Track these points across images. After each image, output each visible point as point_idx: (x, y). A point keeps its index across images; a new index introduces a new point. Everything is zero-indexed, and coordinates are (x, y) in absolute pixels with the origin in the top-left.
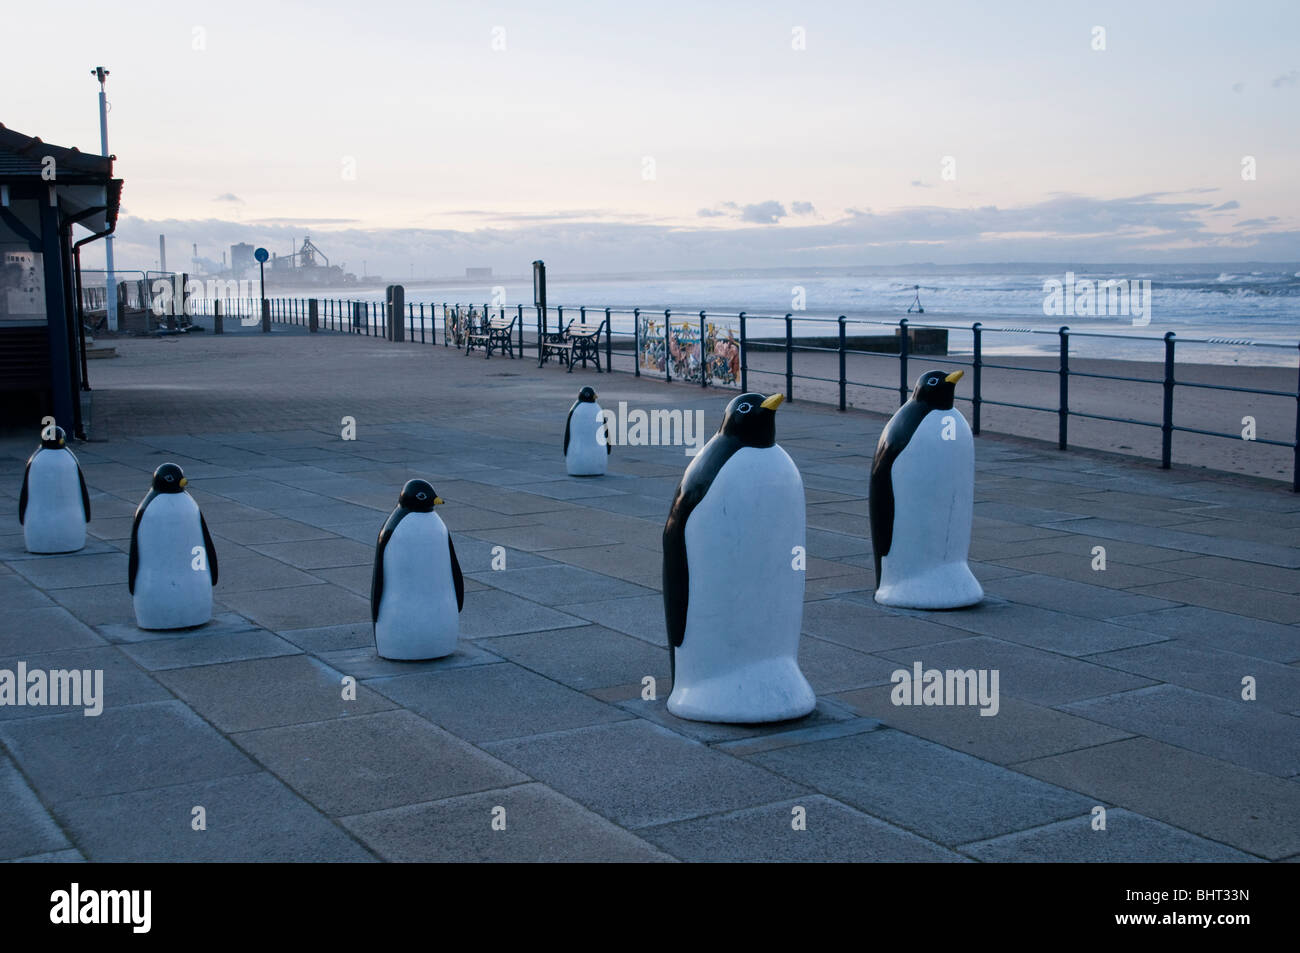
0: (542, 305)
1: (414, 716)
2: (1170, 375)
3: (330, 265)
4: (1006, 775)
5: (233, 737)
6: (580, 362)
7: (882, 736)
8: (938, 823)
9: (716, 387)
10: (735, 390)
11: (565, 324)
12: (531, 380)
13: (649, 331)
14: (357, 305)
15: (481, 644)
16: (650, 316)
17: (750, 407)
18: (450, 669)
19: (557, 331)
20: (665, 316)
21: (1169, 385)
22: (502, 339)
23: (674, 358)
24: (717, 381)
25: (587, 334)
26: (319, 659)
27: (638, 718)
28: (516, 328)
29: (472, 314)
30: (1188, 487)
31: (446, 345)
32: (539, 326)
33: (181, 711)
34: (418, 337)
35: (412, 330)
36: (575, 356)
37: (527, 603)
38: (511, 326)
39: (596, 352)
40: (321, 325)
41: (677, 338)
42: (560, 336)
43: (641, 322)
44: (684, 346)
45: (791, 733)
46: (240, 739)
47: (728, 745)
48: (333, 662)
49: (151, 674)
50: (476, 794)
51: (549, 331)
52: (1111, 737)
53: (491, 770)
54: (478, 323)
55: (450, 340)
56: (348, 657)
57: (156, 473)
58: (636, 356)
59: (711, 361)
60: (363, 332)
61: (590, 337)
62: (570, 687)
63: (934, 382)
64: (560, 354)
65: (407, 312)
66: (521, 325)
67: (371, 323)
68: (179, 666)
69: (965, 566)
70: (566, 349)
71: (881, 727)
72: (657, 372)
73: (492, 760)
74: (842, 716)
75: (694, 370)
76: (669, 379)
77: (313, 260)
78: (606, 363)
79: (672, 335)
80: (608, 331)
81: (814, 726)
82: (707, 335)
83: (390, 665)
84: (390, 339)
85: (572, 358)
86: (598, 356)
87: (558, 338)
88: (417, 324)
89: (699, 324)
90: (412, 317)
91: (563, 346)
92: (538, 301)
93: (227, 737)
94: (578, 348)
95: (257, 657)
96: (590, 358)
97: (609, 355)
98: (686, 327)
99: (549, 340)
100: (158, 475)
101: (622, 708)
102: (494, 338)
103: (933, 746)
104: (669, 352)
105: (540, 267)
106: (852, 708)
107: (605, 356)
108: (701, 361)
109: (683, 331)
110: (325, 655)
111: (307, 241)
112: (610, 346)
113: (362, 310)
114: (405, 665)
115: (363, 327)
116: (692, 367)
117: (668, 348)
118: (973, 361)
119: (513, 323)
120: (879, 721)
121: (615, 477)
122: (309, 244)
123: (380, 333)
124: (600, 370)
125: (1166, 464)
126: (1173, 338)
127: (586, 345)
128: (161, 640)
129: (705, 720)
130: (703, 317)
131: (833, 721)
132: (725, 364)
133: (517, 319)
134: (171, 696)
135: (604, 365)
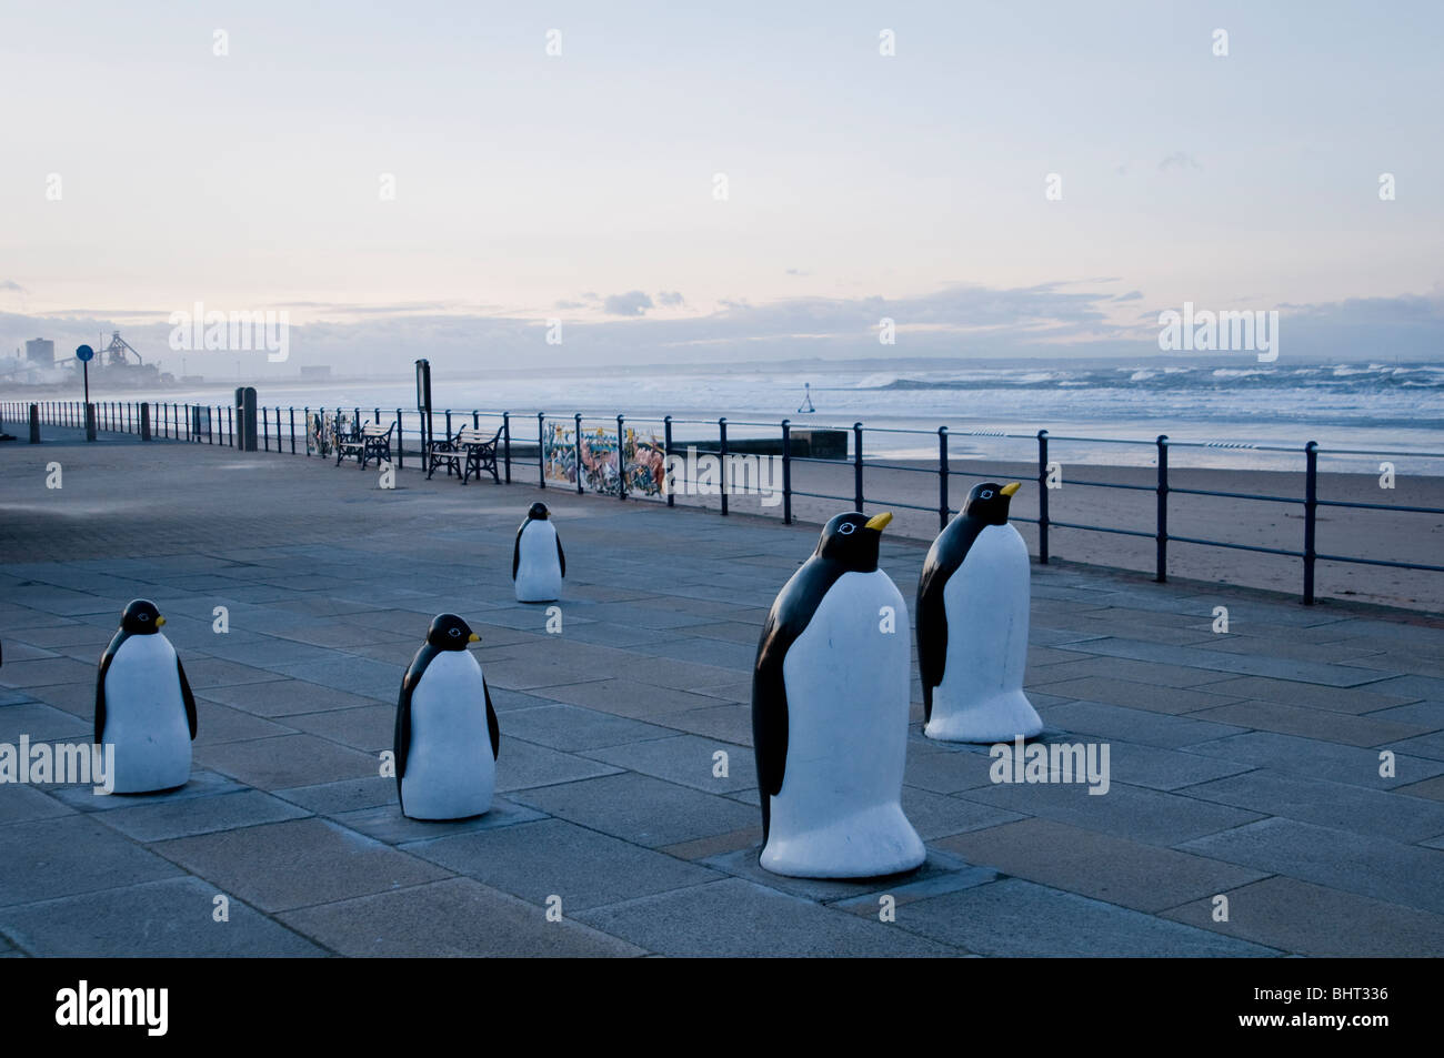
0: (426, 408)
1: (480, 885)
2: (1162, 481)
3: (143, 364)
4: (1160, 924)
5: (280, 917)
6: (474, 473)
7: (1008, 886)
9: (637, 500)
10: (660, 502)
11: (455, 430)
12: (425, 494)
13: (556, 437)
14: (197, 410)
15: (512, 798)
16: (558, 420)
17: (854, 527)
18: (491, 829)
19: (445, 438)
20: (575, 421)
21: (1163, 492)
22: (378, 447)
23: (586, 468)
24: (638, 493)
25: (481, 441)
26: (335, 821)
27: (731, 876)
28: (395, 435)
29: (340, 420)
30: (1194, 602)
31: (309, 454)
32: (423, 432)
33: (203, 889)
34: (273, 446)
35: (266, 437)
36: (470, 466)
37: (541, 749)
38: (389, 433)
39: (494, 461)
40: (153, 434)
41: (589, 445)
42: (449, 442)
43: (546, 428)
44: (598, 453)
45: (909, 886)
46: (288, 918)
47: (845, 903)
48: (355, 825)
49: (146, 846)
51: (435, 438)
52: (1248, 878)
53: (597, 943)
54: (347, 430)
55: (313, 449)
56: (369, 819)
57: (125, 612)
58: (541, 465)
59: (632, 469)
60: (205, 440)
61: (486, 445)
62: (637, 845)
63: (988, 495)
64: (450, 465)
65: (260, 417)
66: (400, 431)
67: (215, 430)
68: (176, 836)
69: (1021, 694)
70: (457, 458)
71: (1001, 877)
72: (566, 483)
73: (592, 932)
74: (954, 866)
75: (611, 480)
76: (581, 491)
77: (124, 358)
78: (504, 473)
79: (584, 442)
80: (507, 438)
81: (928, 878)
82: (625, 441)
83: (422, 827)
84: (241, 448)
85: (467, 469)
86: (495, 465)
87: (446, 446)
88: (272, 431)
89: (617, 429)
90: (266, 423)
91: (453, 455)
92: (422, 404)
93: (272, 917)
94: (473, 457)
95: (263, 822)
96: (486, 468)
97: (508, 464)
98: (600, 432)
99: (437, 448)
100: (128, 614)
101: (708, 866)
102: (371, 447)
104: (580, 461)
105: (424, 367)
106: (959, 856)
107: (504, 465)
108: (618, 470)
109: (597, 438)
110: (340, 817)
111: (116, 336)
112: (509, 452)
113: (203, 414)
114: (441, 827)
115: (205, 434)
116: (608, 477)
117: (579, 456)
118: (939, 468)
119: (391, 430)
120: (996, 870)
121: (569, 603)
122: (120, 339)
123: (226, 441)
124: (498, 481)
125: (1161, 577)
126: (1165, 441)
127: (481, 453)
128: (138, 805)
129: (809, 876)
130: (621, 422)
131: (945, 872)
132: (648, 473)
133: (396, 425)
134: (182, 872)
135: (502, 476)
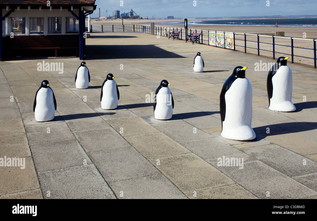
0: (186, 28)
1: (164, 134)
3: (136, 16)
6: (195, 42)
7: (272, 146)
8: (287, 170)
11: (192, 33)
14: (144, 27)
16: (212, 32)
17: (239, 69)
18: (171, 122)
19: (190, 34)
20: (215, 33)
22: (177, 35)
23: (218, 42)
24: (228, 47)
25: (197, 35)
27: (214, 137)
29: (170, 29)
31: (164, 36)
32: (186, 33)
33: (113, 130)
35: (156, 32)
36: (194, 40)
37: (187, 106)
39: (199, 39)
40: (135, 30)
41: (218, 37)
43: (210, 33)
45: (250, 143)
46: (126, 138)
49: (105, 120)
50: (179, 155)
51: (188, 34)
53: (182, 149)
54: (171, 32)
58: (209, 41)
59: (227, 42)
60: (145, 32)
62: (198, 128)
63: (282, 59)
64: (191, 40)
65: (155, 28)
67: (147, 30)
68: (111, 119)
71: (272, 143)
72: (214, 45)
73: (182, 146)
75: (222, 45)
76: (216, 46)
77: (133, 14)
80: (202, 35)
84: (151, 34)
85: (194, 41)
87: (190, 36)
91: (191, 38)
93: (123, 137)
95: (128, 117)
96: (198, 41)
97: (202, 40)
99: (188, 36)
102: (175, 35)
103: (285, 149)
104: (216, 40)
105: (186, 20)
108: (224, 43)
119: (180, 32)
122: (132, 11)
123: (149, 33)
127: (197, 38)
129: (230, 139)
132: (230, 44)
134: (110, 127)
135: (201, 42)
